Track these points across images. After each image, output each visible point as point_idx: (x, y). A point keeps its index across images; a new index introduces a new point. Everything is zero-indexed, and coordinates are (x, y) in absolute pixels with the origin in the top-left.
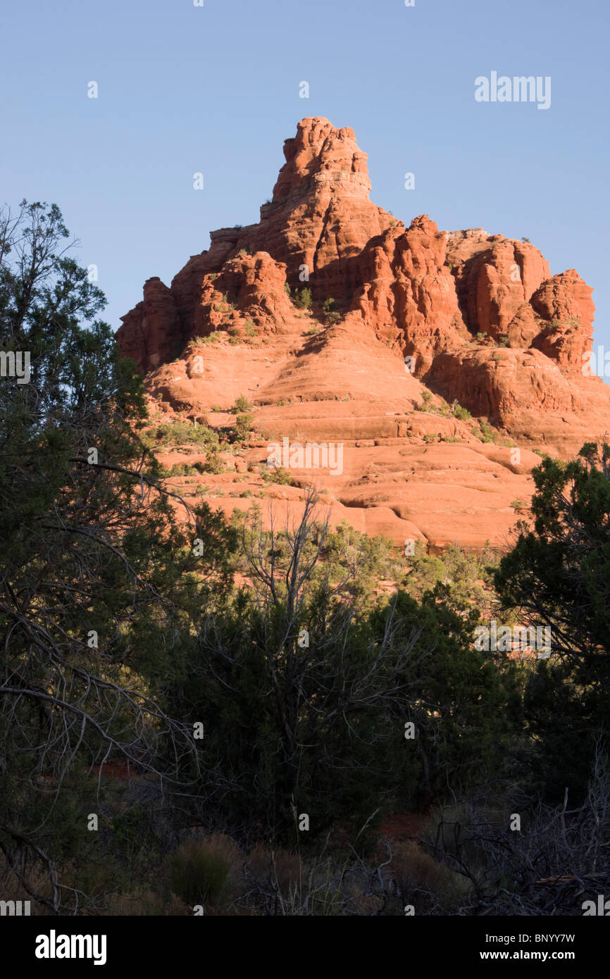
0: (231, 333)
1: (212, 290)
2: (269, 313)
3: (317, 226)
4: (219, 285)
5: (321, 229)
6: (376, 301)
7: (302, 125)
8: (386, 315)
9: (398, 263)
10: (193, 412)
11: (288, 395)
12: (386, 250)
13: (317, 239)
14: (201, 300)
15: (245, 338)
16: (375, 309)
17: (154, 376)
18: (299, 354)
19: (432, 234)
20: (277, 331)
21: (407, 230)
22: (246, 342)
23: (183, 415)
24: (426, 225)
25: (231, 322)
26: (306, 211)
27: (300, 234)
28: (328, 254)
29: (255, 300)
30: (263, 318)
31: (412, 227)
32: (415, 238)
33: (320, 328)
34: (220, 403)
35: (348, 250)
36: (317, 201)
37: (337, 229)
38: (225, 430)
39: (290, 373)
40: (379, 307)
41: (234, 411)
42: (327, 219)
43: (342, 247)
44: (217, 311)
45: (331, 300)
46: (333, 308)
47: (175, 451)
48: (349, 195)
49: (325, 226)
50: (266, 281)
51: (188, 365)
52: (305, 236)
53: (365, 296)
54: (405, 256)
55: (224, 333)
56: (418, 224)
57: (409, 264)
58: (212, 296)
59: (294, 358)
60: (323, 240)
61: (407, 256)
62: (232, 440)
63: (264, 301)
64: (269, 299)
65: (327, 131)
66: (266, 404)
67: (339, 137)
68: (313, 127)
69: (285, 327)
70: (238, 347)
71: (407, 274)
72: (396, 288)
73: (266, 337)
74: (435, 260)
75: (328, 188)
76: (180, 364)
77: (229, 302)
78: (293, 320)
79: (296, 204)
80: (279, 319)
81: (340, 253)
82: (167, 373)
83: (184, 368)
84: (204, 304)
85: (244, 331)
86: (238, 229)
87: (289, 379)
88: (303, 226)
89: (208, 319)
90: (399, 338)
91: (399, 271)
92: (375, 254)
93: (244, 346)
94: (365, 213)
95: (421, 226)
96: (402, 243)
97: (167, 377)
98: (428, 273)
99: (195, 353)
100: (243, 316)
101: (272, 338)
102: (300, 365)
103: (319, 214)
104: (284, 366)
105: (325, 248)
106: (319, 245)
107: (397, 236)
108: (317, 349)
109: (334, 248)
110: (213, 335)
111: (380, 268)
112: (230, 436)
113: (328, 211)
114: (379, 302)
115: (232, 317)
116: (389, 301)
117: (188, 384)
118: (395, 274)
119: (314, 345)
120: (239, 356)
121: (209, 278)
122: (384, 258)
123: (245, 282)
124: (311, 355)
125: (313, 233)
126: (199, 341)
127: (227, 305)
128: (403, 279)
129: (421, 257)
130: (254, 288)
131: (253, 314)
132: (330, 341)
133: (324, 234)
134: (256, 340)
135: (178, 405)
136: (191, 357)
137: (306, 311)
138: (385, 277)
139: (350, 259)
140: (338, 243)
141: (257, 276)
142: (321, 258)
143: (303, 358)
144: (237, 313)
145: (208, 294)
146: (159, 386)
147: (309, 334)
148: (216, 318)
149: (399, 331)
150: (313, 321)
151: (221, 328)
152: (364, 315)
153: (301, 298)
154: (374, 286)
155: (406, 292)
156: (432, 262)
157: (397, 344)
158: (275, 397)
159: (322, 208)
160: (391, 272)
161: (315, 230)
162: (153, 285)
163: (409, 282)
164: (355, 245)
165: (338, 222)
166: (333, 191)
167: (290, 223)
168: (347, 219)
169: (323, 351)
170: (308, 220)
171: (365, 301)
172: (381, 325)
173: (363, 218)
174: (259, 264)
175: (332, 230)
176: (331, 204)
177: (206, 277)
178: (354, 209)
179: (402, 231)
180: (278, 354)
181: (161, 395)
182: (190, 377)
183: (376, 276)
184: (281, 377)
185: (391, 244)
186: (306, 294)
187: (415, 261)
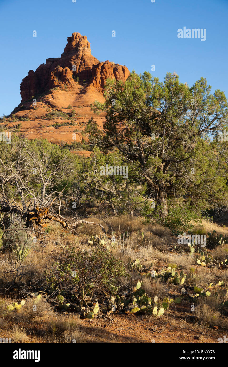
0: (60, 88)
1: (53, 76)
2: (70, 83)
3: (79, 61)
4: (55, 75)
5: (80, 62)
6: (97, 81)
7: (73, 34)
8: (99, 85)
9: (102, 72)
10: (57, 108)
11: (80, 105)
12: (99, 69)
13: (79, 64)
14: (51, 78)
15: (64, 89)
16: (96, 83)
17: (44, 98)
18: (79, 94)
19: (110, 65)
20: (72, 88)
21: (104, 64)
22: (65, 90)
23: (54, 109)
24: (109, 63)
25: (60, 85)
26: (76, 57)
27: (75, 63)
28: (82, 68)
29: (66, 79)
30: (68, 84)
31: (105, 63)
32: (106, 66)
33: (83, 87)
34: (63, 106)
35: (87, 68)
36: (79, 55)
37: (84, 62)
38: (68, 113)
39: (79, 99)
40: (97, 83)
41: (68, 108)
42: (82, 59)
43: (86, 67)
44: (55, 81)
45: (85, 80)
46: (85, 82)
47: (58, 119)
48: (87, 53)
49: (81, 61)
50: (68, 75)
51: (52, 96)
52: (76, 63)
53: (94, 80)
54: (104, 71)
55: (58, 87)
56: (107, 62)
57: (105, 73)
58: (54, 77)
59: (77, 95)
60: (81, 65)
61: (104, 70)
62: (71, 116)
63: (68, 80)
64: (70, 79)
65: (80, 36)
66: (75, 107)
67: (83, 38)
68: (76, 35)
69: (74, 87)
70: (63, 91)
71: (104, 75)
72: (102, 78)
73: (69, 89)
74: (111, 72)
75: (81, 51)
76: (50, 95)
77: (58, 79)
78: (76, 85)
79: (73, 55)
80: (72, 85)
81: (85, 68)
82: (47, 97)
83: (51, 97)
84: (52, 79)
85: (63, 87)
86: (53, 59)
87: (79, 101)
88: (76, 61)
89: (54, 83)
90: (102, 91)
91: (102, 74)
92: (96, 70)
93: (65, 91)
94: (91, 58)
95: (107, 63)
96: (103, 67)
97: (48, 98)
98: (109, 75)
99: (53, 93)
100: (63, 83)
101: (71, 89)
102: (81, 97)
103: (79, 58)
104: (76, 97)
105: (81, 67)
106: (80, 66)
107: (101, 65)
108: (84, 93)
109: (84, 67)
110: (56, 88)
111: (97, 73)
112: (70, 115)
113: (82, 57)
114: (98, 82)
115: (60, 83)
116: (100, 81)
117: (54, 101)
118: (101, 75)
119: (83, 92)
120: (64, 94)
121: (53, 73)
122: (99, 71)
123: (63, 75)
124: (83, 94)
125: (78, 63)
126: (54, 89)
127: (58, 80)
128: (103, 76)
129: (108, 71)
130: (65, 76)
131: (66, 83)
132: (88, 91)
133: (81, 63)
134: (67, 90)
135: (53, 106)
136: (52, 94)
137: (78, 83)
138: (99, 76)
139: (88, 70)
140: (85, 66)
141: (66, 73)
142: (81, 69)
143: (81, 95)
144: (61, 82)
145: (52, 77)
146: (46, 101)
147: (80, 89)
148: (56, 83)
149: (102, 89)
150: (80, 85)
151: (57, 86)
152: (94, 85)
153: (76, 79)
154: (96, 78)
155: (104, 80)
156: (110, 72)
157: (102, 92)
158: (77, 105)
159: (80, 56)
160: (100, 74)
161: (79, 62)
162: (31, 72)
163: (105, 77)
164: (89, 66)
165: (85, 60)
166: (83, 52)
167: (72, 59)
168: (87, 60)
169: (86, 94)
170: (76, 59)
171: (94, 81)
172: (98, 87)
173: (91, 60)
174: (66, 70)
175: (83, 62)
176: (82, 55)
177: (52, 72)
178: (88, 57)
179: (102, 64)
180: (73, 94)
181: (47, 103)
182: (54, 99)
183: (96, 75)
184: (76, 100)
185: (100, 67)
186: (78, 78)
187: (106, 72)
